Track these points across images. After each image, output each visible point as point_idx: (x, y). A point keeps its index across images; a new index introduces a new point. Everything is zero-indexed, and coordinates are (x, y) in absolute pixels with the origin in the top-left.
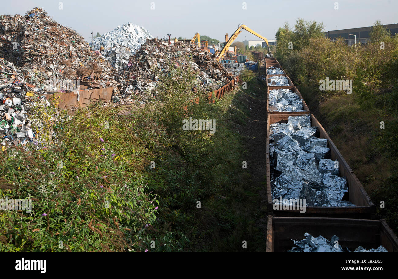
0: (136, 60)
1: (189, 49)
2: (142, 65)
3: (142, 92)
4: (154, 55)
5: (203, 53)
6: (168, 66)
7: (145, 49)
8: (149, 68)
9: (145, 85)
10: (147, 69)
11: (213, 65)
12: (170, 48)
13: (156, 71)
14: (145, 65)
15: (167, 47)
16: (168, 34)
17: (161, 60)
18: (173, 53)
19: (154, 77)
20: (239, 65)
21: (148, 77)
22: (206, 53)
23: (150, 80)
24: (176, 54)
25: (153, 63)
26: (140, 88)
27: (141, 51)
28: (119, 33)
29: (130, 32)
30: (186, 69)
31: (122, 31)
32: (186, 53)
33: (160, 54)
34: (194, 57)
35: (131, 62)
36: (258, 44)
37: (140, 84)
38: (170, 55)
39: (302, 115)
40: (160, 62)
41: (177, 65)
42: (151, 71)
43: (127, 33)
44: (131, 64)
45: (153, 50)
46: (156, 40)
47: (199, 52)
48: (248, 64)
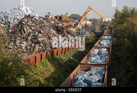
0: (17, 28)
1: (53, 22)
2: (20, 31)
3: (18, 47)
4: (28, 25)
5: (61, 25)
6: (37, 32)
7: (23, 21)
8: (25, 33)
9: (21, 43)
10: (23, 33)
11: (67, 32)
12: (39, 21)
13: (29, 34)
14: (22, 31)
15: (37, 20)
16: (48, 13)
17: (33, 28)
18: (41, 24)
19: (27, 38)
20: (85, 32)
21: (23, 38)
22: (63, 25)
23: (24, 40)
24: (43, 25)
25: (27, 30)
26: (17, 44)
27: (21, 23)
28: (16, 11)
29: (23, 10)
30: (48, 34)
31: (18, 10)
32: (51, 24)
33: (32, 24)
34: (56, 27)
35: (14, 28)
36: (109, 20)
37: (18, 42)
38: (39, 25)
39: (101, 66)
40: (32, 29)
41: (42, 31)
42: (26, 34)
43: (21, 11)
44: (14, 30)
45: (28, 22)
46: (31, 16)
47: (59, 24)
48: (96, 32)
